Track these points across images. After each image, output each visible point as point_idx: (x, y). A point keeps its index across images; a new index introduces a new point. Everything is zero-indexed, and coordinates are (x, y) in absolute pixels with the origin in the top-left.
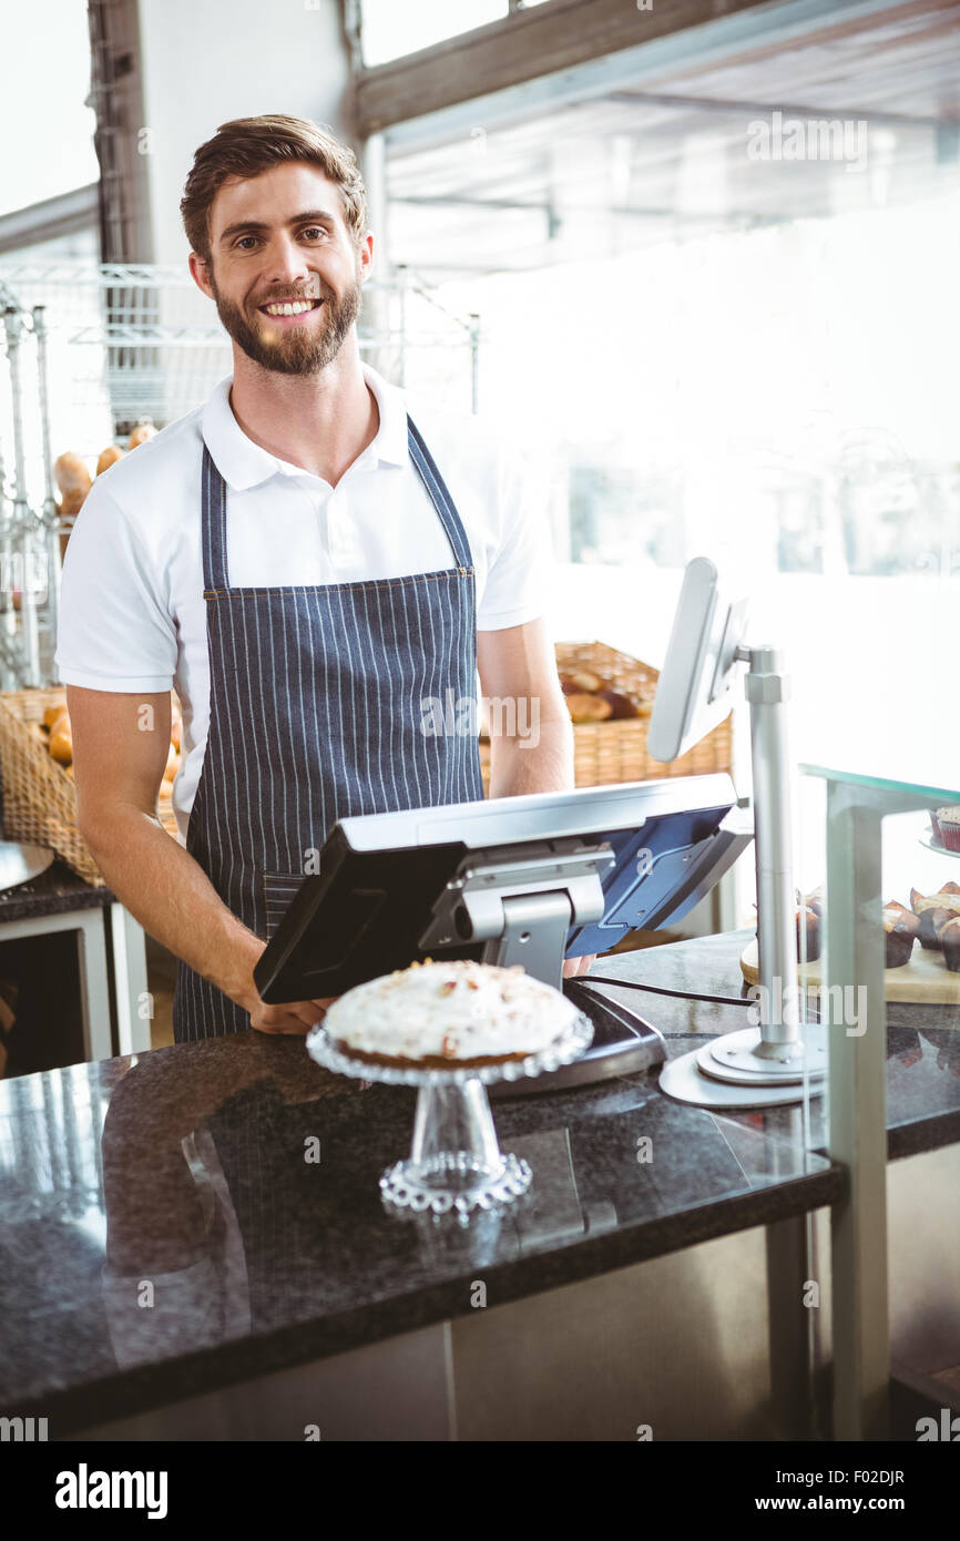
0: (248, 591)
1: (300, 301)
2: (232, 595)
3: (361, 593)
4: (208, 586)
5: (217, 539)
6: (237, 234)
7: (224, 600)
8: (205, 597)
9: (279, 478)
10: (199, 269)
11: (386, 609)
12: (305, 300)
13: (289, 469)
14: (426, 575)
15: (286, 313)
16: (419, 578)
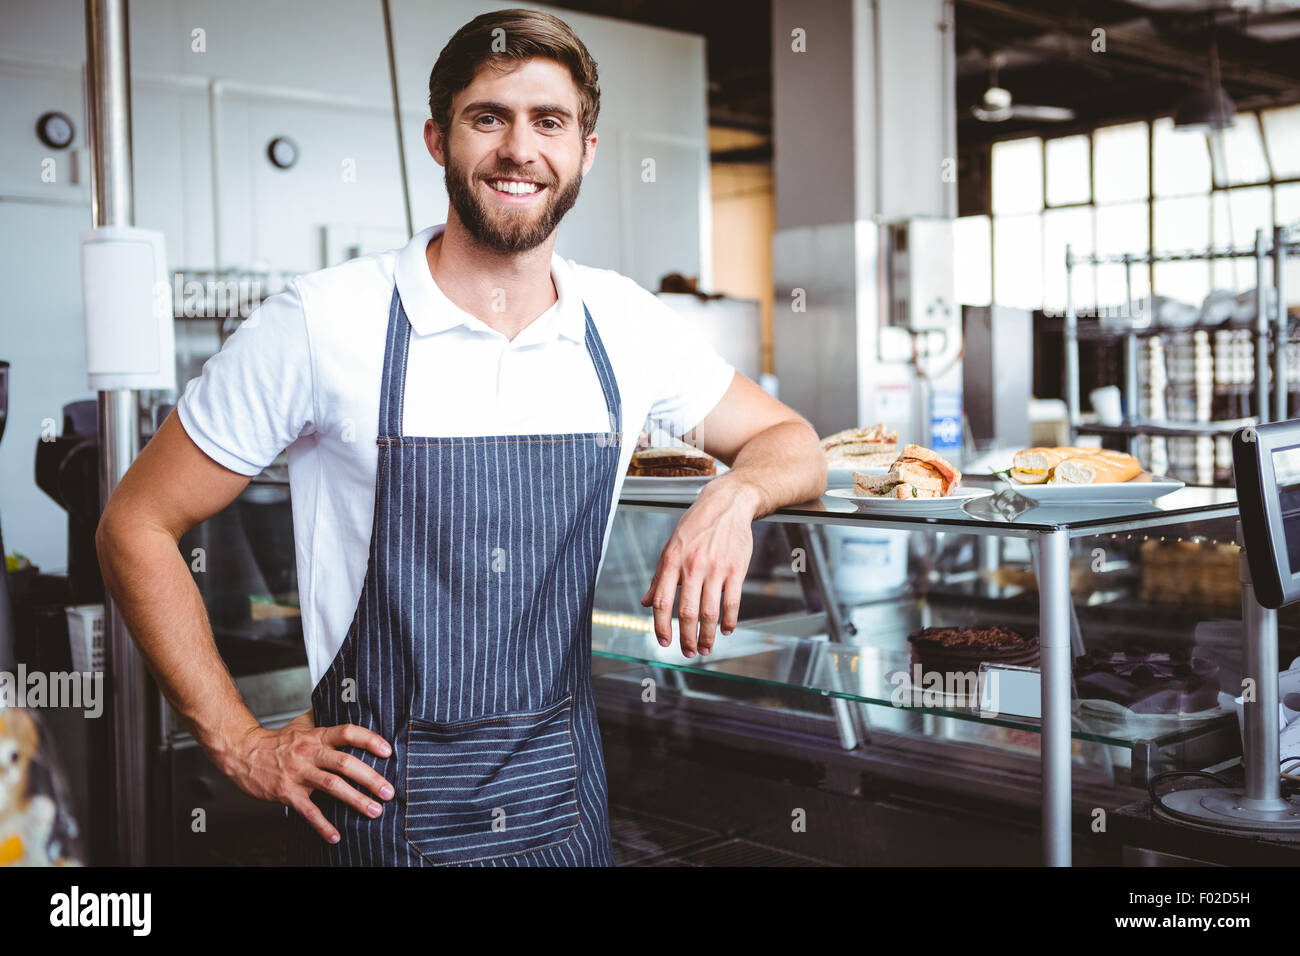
0: (421, 440)
1: (526, 182)
2: (405, 443)
3: (526, 446)
4: (381, 433)
5: (396, 388)
6: (479, 111)
7: (396, 445)
8: (378, 443)
9: (463, 329)
10: (434, 136)
11: (548, 463)
12: (530, 183)
13: (475, 324)
14: (586, 435)
15: (511, 191)
16: (579, 436)
